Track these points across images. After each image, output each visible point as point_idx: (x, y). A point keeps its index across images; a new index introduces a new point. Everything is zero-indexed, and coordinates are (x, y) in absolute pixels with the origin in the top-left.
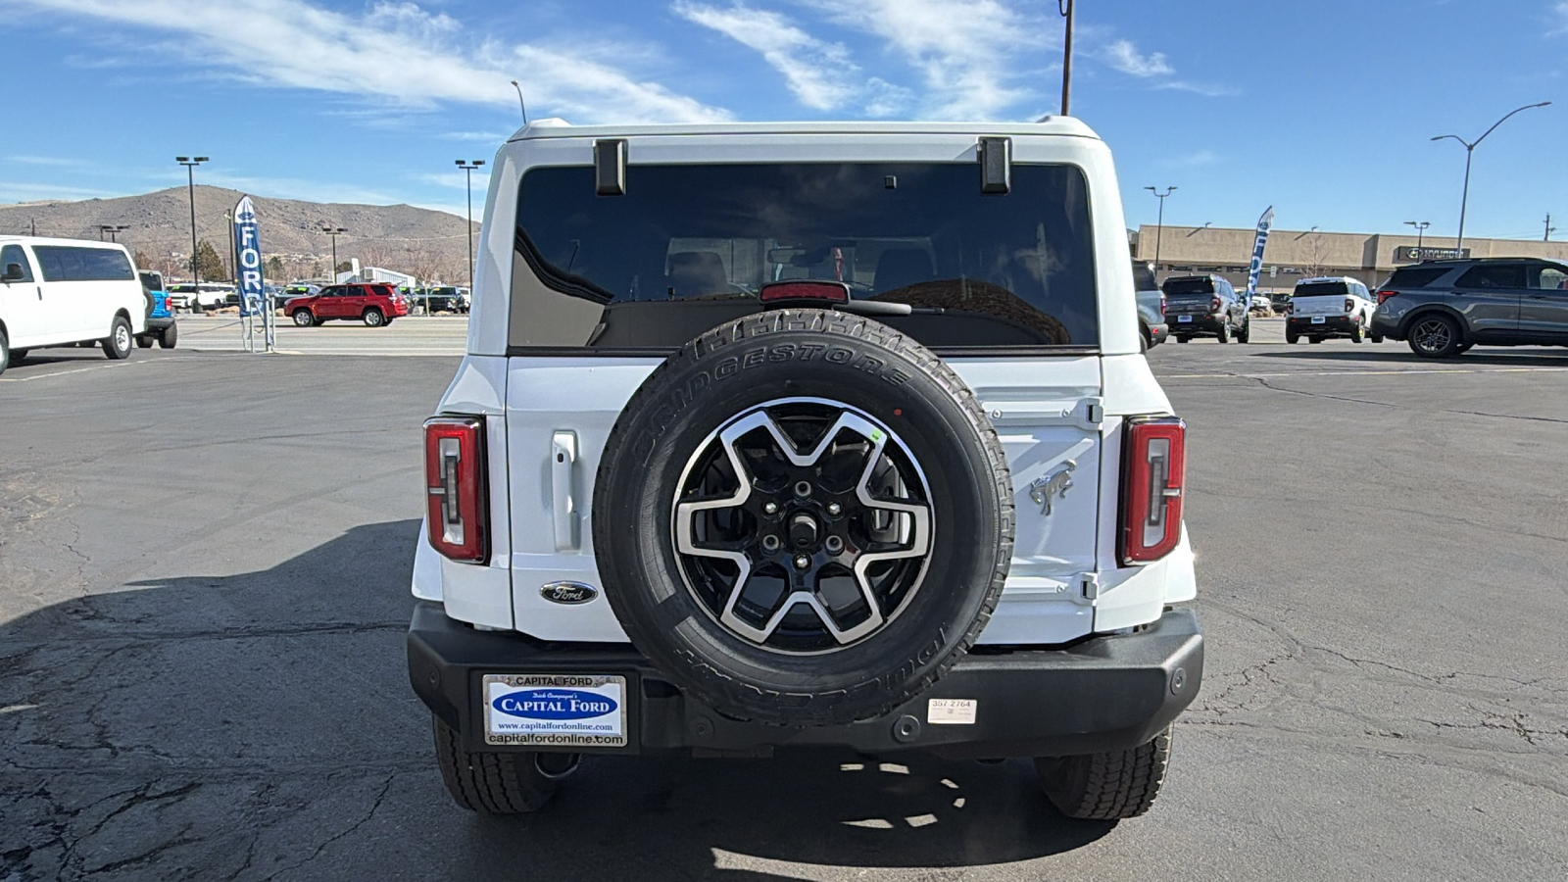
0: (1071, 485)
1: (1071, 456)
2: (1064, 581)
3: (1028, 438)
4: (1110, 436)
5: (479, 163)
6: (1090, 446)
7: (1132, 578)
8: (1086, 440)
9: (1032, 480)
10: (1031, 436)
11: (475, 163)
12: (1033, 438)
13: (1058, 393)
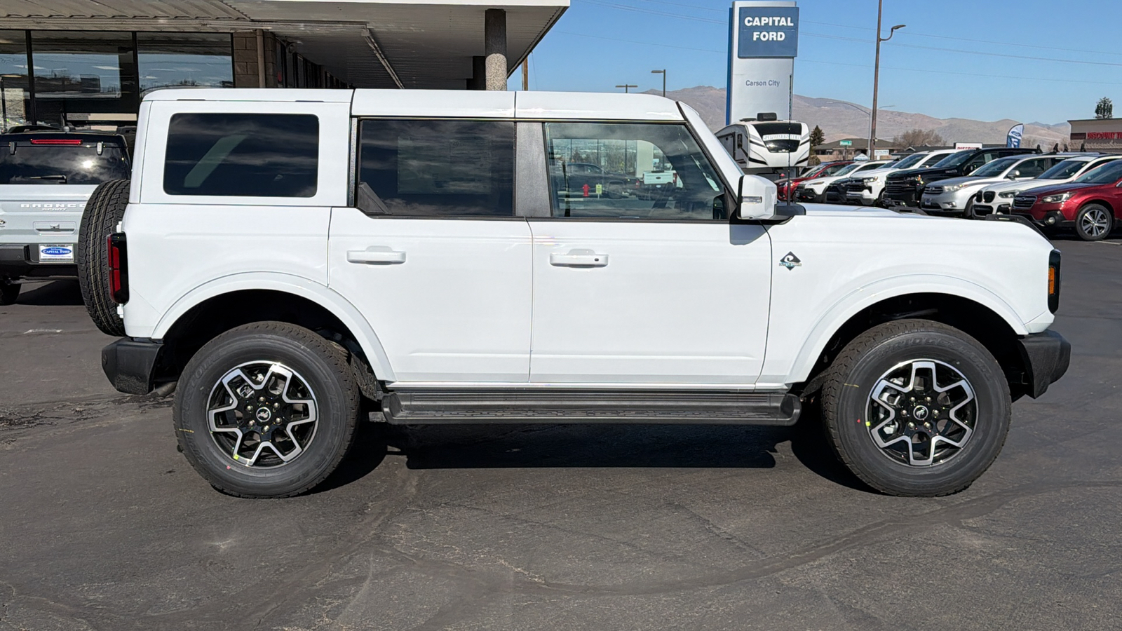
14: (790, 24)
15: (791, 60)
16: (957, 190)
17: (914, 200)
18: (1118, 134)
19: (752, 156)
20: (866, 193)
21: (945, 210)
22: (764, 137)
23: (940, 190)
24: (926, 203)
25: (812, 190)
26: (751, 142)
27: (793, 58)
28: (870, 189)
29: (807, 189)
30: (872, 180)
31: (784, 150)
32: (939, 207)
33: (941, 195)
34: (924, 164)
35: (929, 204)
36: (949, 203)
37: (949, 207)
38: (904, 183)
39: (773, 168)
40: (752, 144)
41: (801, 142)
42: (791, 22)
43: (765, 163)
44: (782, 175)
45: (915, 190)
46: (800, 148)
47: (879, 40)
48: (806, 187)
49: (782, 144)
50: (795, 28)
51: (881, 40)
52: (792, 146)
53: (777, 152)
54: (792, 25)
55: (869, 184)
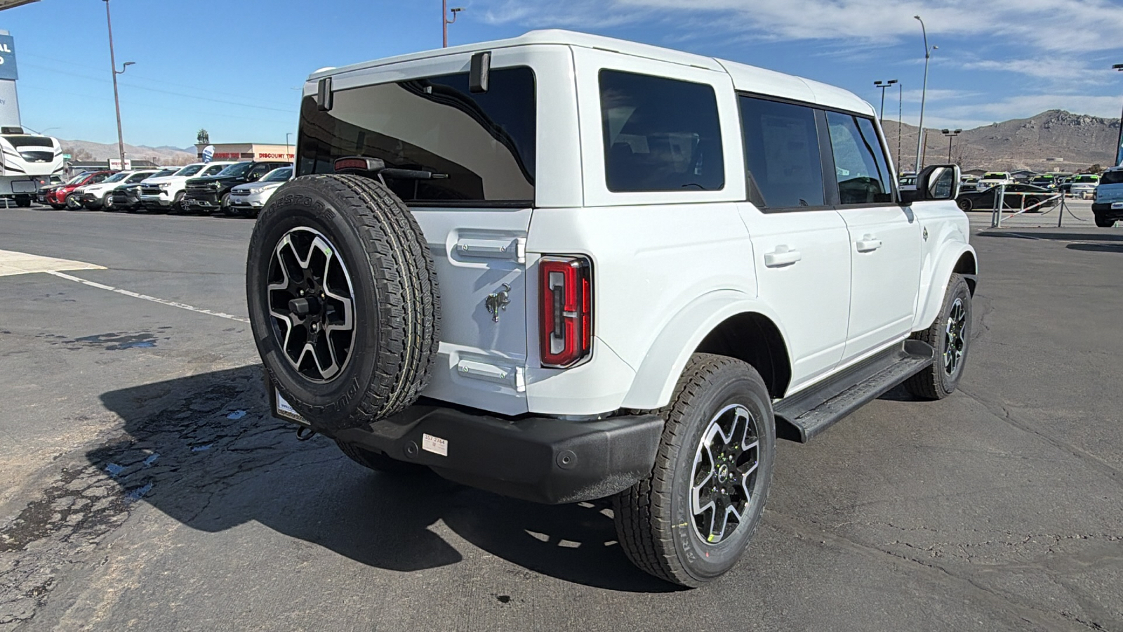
0: (509, 302)
1: (508, 280)
2: (506, 371)
3: (484, 266)
4: (530, 268)
5: (893, 82)
6: (519, 274)
7: (554, 377)
8: (517, 270)
9: (485, 296)
10: (486, 264)
11: (889, 82)
12: (487, 266)
13: (503, 235)
14: (6, 50)
15: (13, 82)
16: (262, 192)
17: (216, 200)
18: (232, 154)
19: (8, 165)
20: (162, 196)
21: (255, 207)
22: (18, 148)
23: (247, 192)
24: (236, 203)
25: (92, 195)
26: (4, 152)
27: (14, 80)
28: (166, 192)
29: (86, 194)
30: (166, 185)
31: (40, 161)
32: (250, 205)
33: (249, 196)
34: (205, 172)
35: (240, 203)
36: (258, 202)
37: (258, 205)
38: (206, 187)
39: (30, 176)
40: (5, 154)
41: (55, 154)
42: (8, 49)
43: (23, 172)
44: (42, 182)
45: (216, 193)
46: (55, 158)
47: (114, 73)
48: (85, 192)
49: (36, 155)
50: (13, 54)
51: (116, 72)
52: (48, 157)
53: (34, 162)
54: (9, 51)
55: (164, 189)
